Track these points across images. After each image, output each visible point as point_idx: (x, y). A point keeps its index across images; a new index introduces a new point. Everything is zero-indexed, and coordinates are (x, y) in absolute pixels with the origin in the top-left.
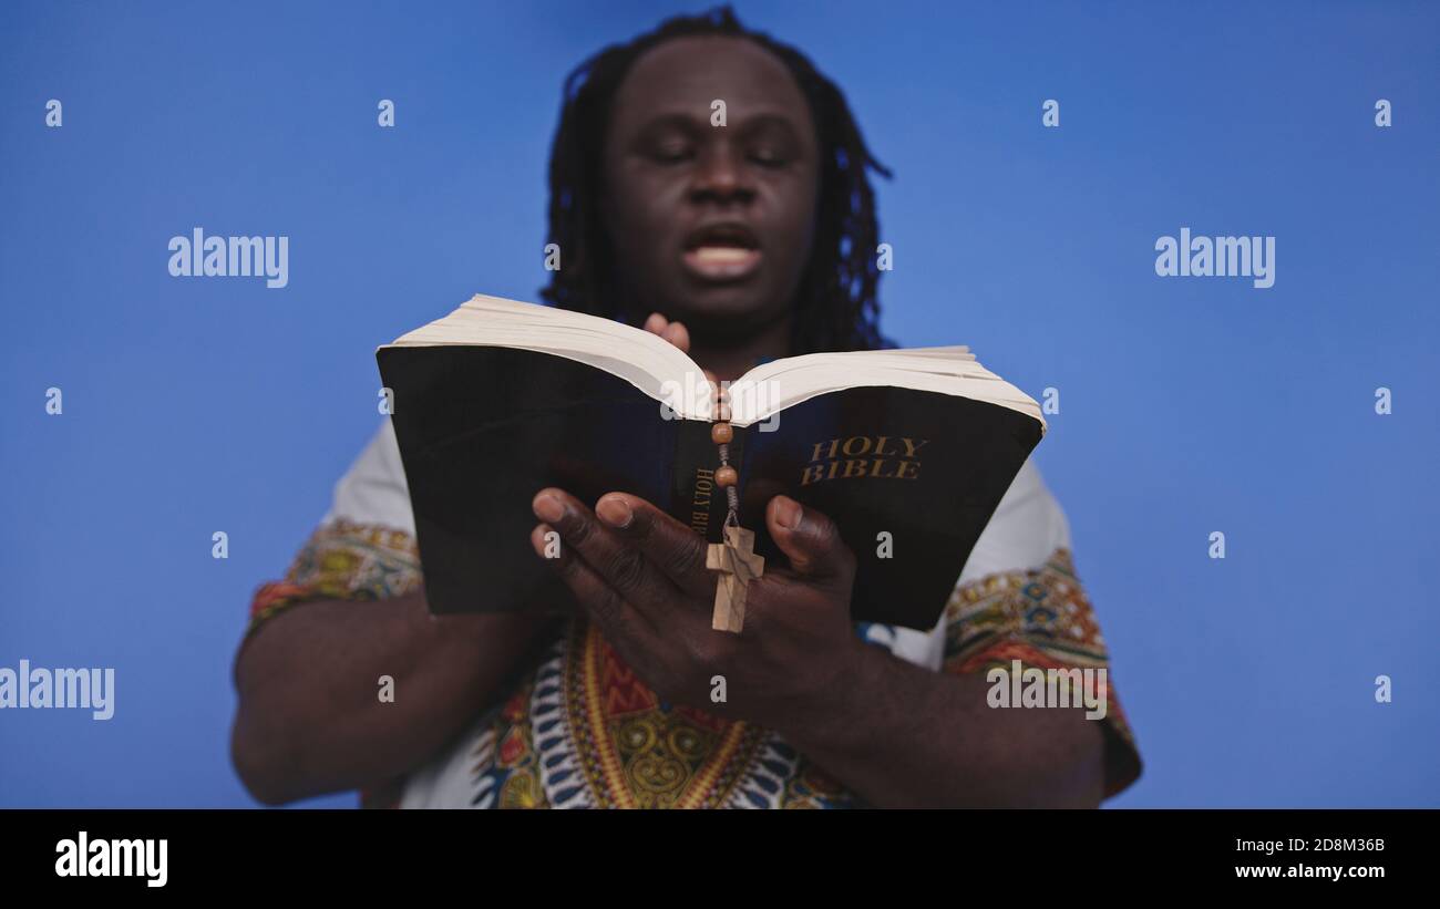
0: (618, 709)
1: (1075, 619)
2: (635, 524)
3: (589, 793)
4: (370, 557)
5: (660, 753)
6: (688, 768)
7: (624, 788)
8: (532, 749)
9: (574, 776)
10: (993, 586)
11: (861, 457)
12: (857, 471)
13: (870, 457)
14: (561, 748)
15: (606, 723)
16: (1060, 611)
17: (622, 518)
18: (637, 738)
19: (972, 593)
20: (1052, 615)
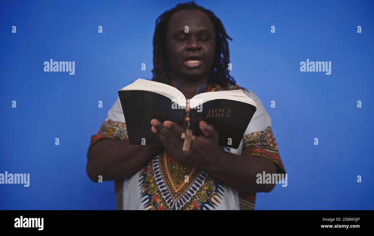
0: (170, 161)
1: (271, 142)
2: (171, 127)
3: (164, 179)
4: (118, 129)
5: (179, 171)
6: (185, 174)
7: (171, 178)
8: (152, 170)
9: (161, 176)
10: (253, 135)
11: (219, 113)
12: (219, 116)
13: (221, 113)
14: (158, 170)
15: (168, 164)
16: (268, 141)
17: (168, 126)
18: (174, 167)
19: (249, 137)
20: (266, 142)
